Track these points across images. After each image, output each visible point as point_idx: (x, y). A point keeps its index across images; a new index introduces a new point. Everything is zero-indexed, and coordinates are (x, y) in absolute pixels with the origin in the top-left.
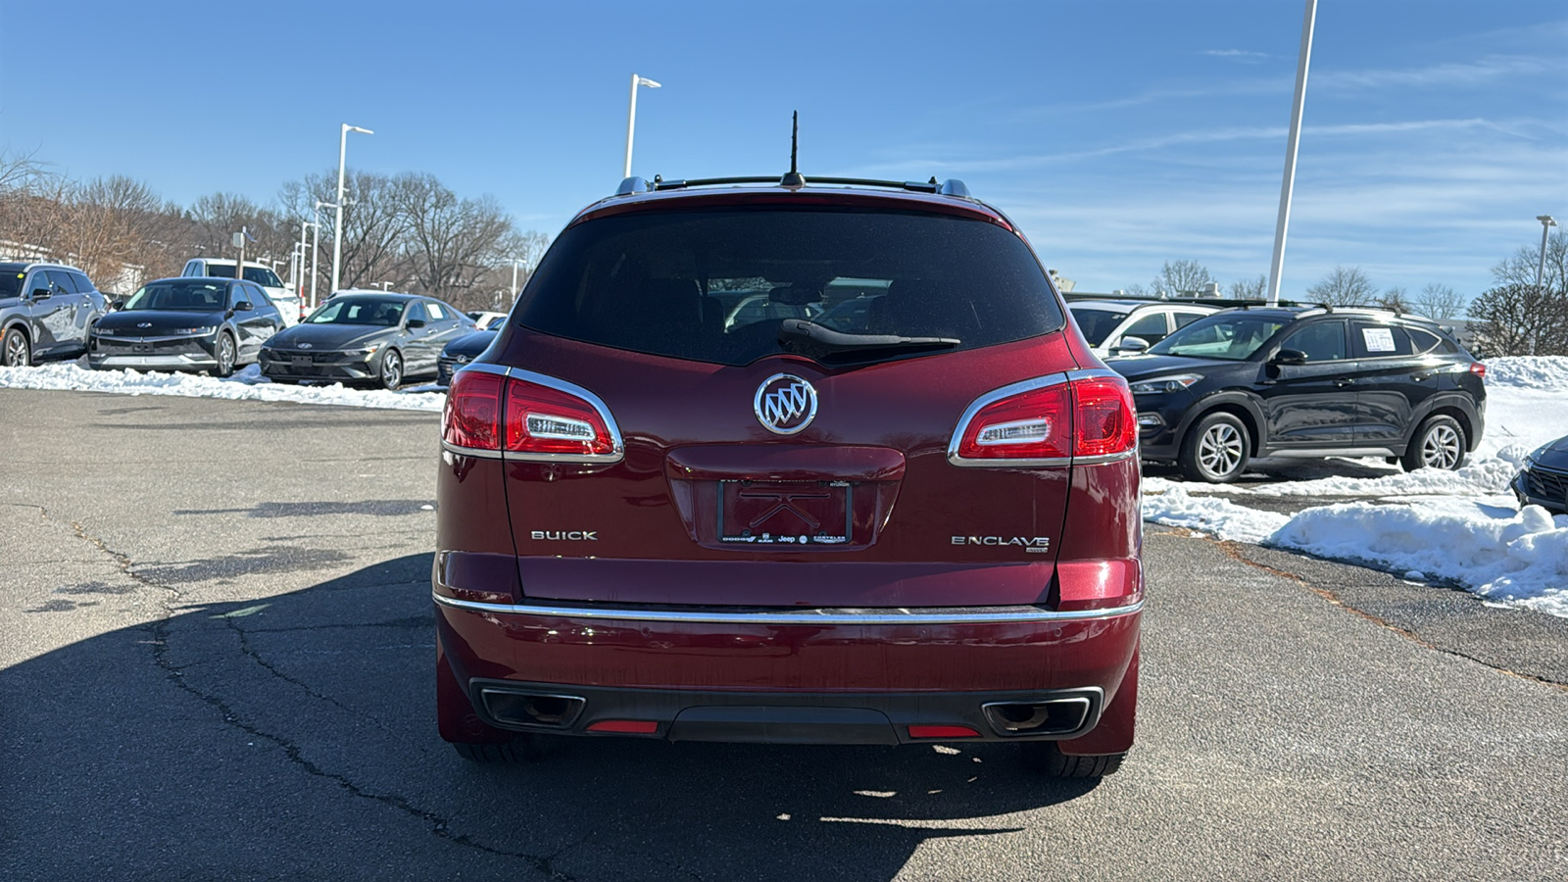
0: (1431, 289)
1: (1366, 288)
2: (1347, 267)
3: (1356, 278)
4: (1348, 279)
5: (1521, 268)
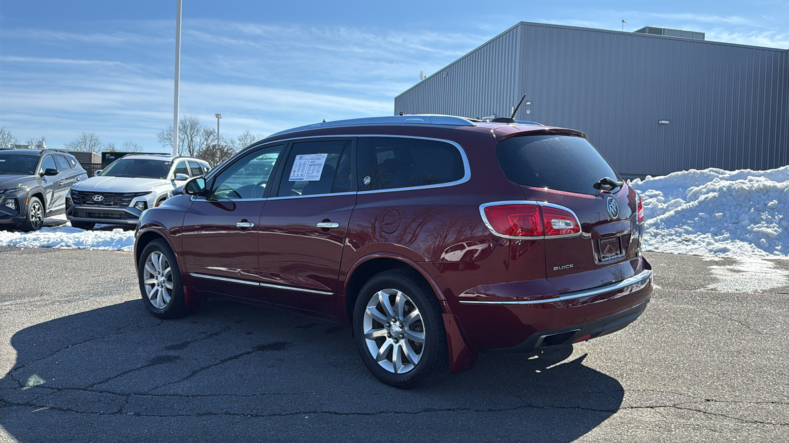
0: (127, 144)
1: (98, 144)
2: (88, 133)
3: (93, 138)
4: (89, 139)
5: (170, 135)
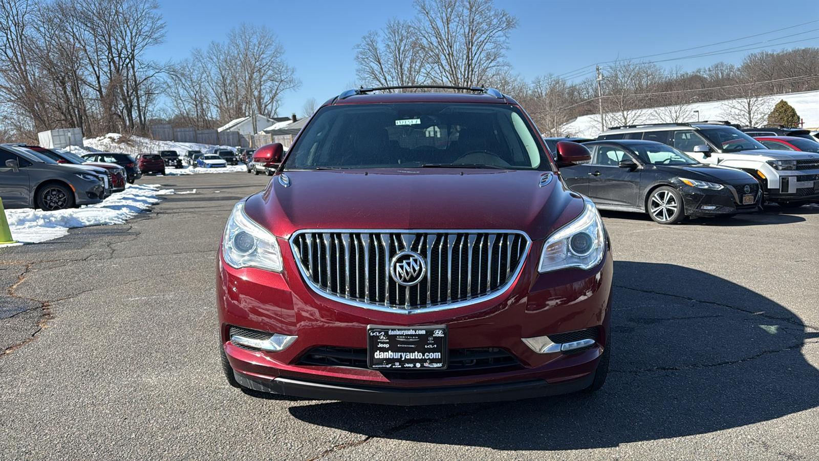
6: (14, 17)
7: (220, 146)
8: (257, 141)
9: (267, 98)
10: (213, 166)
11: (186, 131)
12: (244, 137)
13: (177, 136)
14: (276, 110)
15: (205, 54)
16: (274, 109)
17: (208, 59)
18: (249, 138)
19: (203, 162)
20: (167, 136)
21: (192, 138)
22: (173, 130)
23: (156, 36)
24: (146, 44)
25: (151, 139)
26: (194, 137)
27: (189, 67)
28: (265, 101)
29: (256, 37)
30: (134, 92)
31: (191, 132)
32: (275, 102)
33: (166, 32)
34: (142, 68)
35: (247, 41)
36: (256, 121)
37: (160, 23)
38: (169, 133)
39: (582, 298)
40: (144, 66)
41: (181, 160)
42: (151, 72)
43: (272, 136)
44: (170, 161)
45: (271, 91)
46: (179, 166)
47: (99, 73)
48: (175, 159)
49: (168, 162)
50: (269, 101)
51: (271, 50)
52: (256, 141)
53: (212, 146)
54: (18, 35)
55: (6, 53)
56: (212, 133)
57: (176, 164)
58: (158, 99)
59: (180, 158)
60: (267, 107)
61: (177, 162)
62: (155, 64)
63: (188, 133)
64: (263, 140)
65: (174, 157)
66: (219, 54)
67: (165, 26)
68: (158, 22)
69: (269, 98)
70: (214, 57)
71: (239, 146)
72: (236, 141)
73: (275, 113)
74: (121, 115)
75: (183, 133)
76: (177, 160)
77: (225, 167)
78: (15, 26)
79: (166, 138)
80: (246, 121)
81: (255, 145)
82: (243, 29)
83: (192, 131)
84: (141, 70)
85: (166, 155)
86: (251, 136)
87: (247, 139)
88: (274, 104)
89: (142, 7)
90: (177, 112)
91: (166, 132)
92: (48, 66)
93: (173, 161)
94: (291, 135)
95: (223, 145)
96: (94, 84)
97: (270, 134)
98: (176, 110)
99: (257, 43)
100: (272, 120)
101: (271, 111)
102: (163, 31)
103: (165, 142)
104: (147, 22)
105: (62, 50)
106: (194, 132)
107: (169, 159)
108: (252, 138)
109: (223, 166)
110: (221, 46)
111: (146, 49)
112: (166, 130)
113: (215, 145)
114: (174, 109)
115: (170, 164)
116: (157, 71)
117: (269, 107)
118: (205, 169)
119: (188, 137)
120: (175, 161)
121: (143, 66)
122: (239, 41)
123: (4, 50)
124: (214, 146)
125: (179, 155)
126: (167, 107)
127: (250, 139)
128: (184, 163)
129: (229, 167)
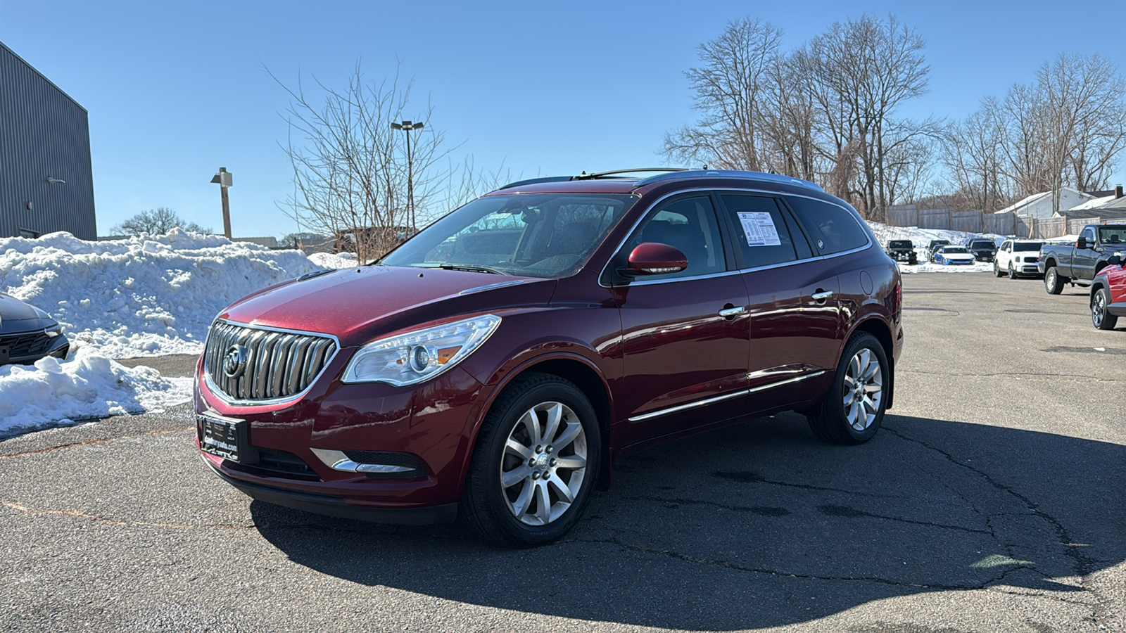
6: (746, 80)
7: (984, 233)
8: (1042, 227)
9: (1092, 161)
10: (954, 262)
11: (937, 214)
12: (1022, 222)
13: (922, 221)
14: (1106, 179)
15: (1002, 102)
16: (1103, 177)
17: (1005, 110)
18: (1030, 223)
19: (941, 256)
20: (909, 219)
21: (944, 222)
22: (918, 212)
23: (913, 85)
24: (899, 98)
25: (887, 225)
26: (946, 221)
27: (981, 123)
28: (1089, 167)
29: (1082, 71)
30: (878, 164)
31: (944, 215)
32: (1105, 167)
33: (927, 80)
34: (892, 130)
35: (1067, 78)
36: (1058, 197)
37: (920, 68)
38: (911, 217)
39: (428, 410)
40: (895, 127)
41: (916, 253)
42: (904, 135)
43: (1067, 219)
44: (900, 255)
45: (1102, 150)
46: (913, 261)
47: (841, 140)
48: (907, 252)
49: (897, 255)
50: (1097, 167)
51: (1105, 90)
52: (1040, 226)
53: (971, 234)
54: (748, 101)
55: (734, 123)
56: (974, 216)
57: (907, 258)
58: (933, 170)
59: (915, 250)
60: (1092, 176)
61: (909, 255)
62: (909, 123)
63: (938, 216)
64: (1051, 226)
65: (906, 249)
66: (1023, 101)
67: (928, 71)
68: (918, 67)
69: (1097, 161)
70: (1015, 106)
71: (1013, 235)
72: (1009, 227)
73: (1104, 183)
74: (863, 193)
75: (931, 216)
76: (910, 252)
77: (971, 264)
78: (746, 89)
79: (906, 223)
80: (1044, 197)
81: (1038, 233)
82: (1061, 61)
83: (945, 213)
84: (890, 132)
85: (898, 246)
86: (1034, 220)
87: (1027, 224)
88: (1104, 170)
89: (901, 48)
90: (957, 187)
91: (908, 214)
92: (778, 136)
93: (903, 254)
94: (1099, 218)
95: (988, 233)
96: (833, 153)
97: (1065, 217)
98: (956, 184)
99: (1082, 80)
100: (1088, 195)
101: (1099, 180)
102: (924, 78)
103: (905, 229)
104: (905, 67)
105: (792, 115)
106: (947, 214)
107: (899, 252)
108: (1034, 223)
109: (969, 262)
110: (1027, 89)
111: (898, 104)
112: (908, 212)
113: (976, 233)
114: (953, 182)
115: (900, 259)
116: (911, 133)
117: (1095, 176)
118: (941, 266)
119: (938, 222)
120: (907, 255)
121: (892, 127)
122: (1053, 79)
123: (733, 119)
124: (974, 234)
125: (915, 247)
126: (943, 179)
127: (1032, 224)
128: (919, 258)
129: (977, 263)
